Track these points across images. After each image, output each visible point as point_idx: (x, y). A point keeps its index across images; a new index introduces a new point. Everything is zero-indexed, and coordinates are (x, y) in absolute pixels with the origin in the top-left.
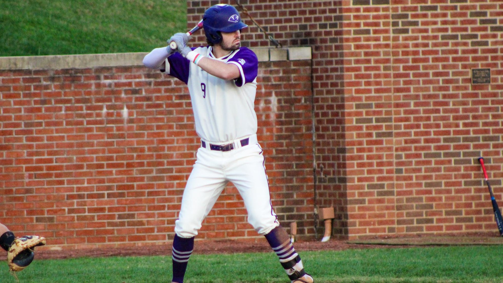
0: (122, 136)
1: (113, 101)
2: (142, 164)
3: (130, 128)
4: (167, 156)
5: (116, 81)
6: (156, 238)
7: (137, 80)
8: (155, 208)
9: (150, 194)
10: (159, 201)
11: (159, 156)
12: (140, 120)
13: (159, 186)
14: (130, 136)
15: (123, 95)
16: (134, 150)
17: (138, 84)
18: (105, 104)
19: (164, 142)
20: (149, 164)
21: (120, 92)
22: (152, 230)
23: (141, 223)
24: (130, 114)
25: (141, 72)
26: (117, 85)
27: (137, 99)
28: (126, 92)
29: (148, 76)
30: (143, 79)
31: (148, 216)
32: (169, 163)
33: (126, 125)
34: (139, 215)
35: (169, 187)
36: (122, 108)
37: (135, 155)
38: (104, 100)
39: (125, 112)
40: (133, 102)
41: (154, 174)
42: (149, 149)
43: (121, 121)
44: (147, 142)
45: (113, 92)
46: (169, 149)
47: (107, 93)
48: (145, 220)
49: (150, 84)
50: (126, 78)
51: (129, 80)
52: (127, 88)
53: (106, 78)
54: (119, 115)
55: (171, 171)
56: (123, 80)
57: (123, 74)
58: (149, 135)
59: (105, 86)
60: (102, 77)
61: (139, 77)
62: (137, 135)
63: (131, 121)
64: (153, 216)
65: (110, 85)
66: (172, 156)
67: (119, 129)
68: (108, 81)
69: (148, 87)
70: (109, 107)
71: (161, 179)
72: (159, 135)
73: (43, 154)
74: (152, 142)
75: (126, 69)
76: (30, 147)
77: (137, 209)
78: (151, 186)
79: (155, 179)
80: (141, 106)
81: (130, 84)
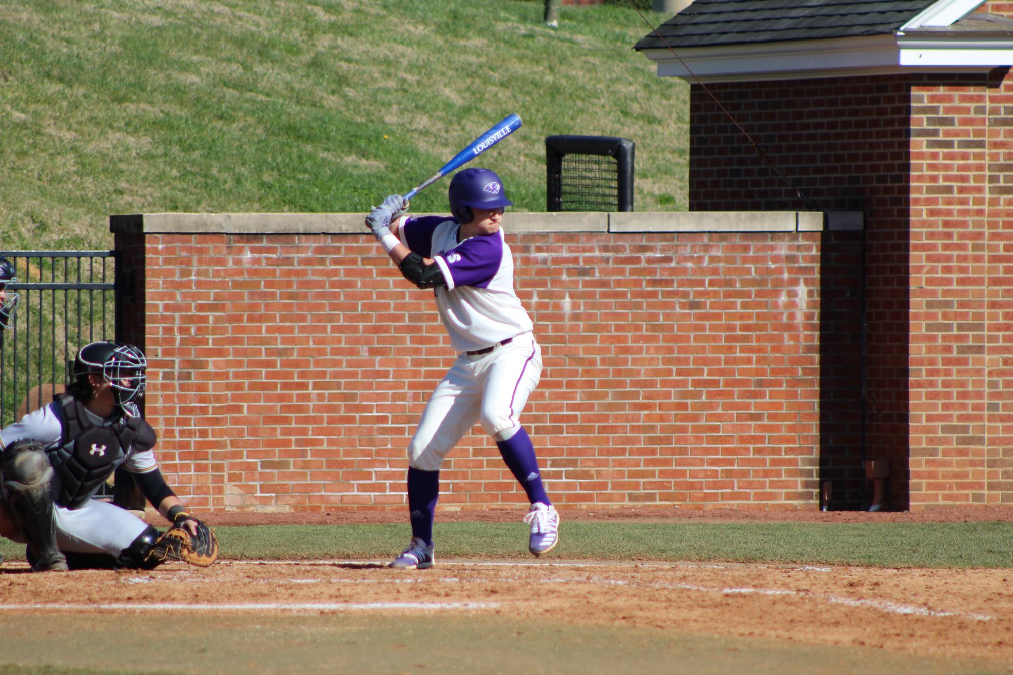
0: (561, 340)
1: (549, 285)
2: (591, 384)
3: (574, 328)
4: (630, 373)
5: (554, 254)
6: (610, 498)
7: (588, 254)
8: (609, 452)
9: (603, 430)
10: (615, 441)
11: (618, 373)
12: (590, 317)
13: (617, 418)
14: (574, 340)
15: (564, 277)
16: (580, 361)
17: (588, 260)
18: (535, 290)
19: (626, 350)
20: (602, 384)
21: (560, 272)
22: (604, 486)
23: (587, 475)
24: (575, 306)
25: (594, 243)
26: (556, 261)
27: (586, 284)
28: (570, 272)
29: (605, 249)
30: (597, 253)
31: (598, 463)
32: (635, 384)
33: (567, 322)
34: (583, 462)
35: (633, 421)
36: (563, 297)
37: (580, 369)
38: (535, 284)
39: (567, 302)
40: (581, 288)
41: (610, 400)
42: (603, 361)
43: (561, 317)
44: (601, 351)
45: (548, 272)
46: (634, 361)
47: (540, 272)
48: (593, 470)
49: (607, 260)
50: (570, 250)
51: (575, 254)
52: (571, 266)
53: (539, 249)
54: (558, 306)
55: (636, 395)
56: (565, 254)
57: (565, 245)
58: (603, 340)
59: (536, 261)
60: (533, 248)
61: (591, 249)
62: (585, 339)
63: (576, 317)
64: (605, 463)
65: (545, 261)
66: (638, 373)
67: (556, 329)
68: (542, 255)
69: (604, 265)
70: (542, 295)
71: (621, 407)
72: (618, 339)
73: (437, 363)
74: (607, 350)
75: (570, 237)
76: (417, 351)
77: (580, 452)
78: (606, 418)
79: (610, 407)
80: (591, 295)
81: (576, 260)
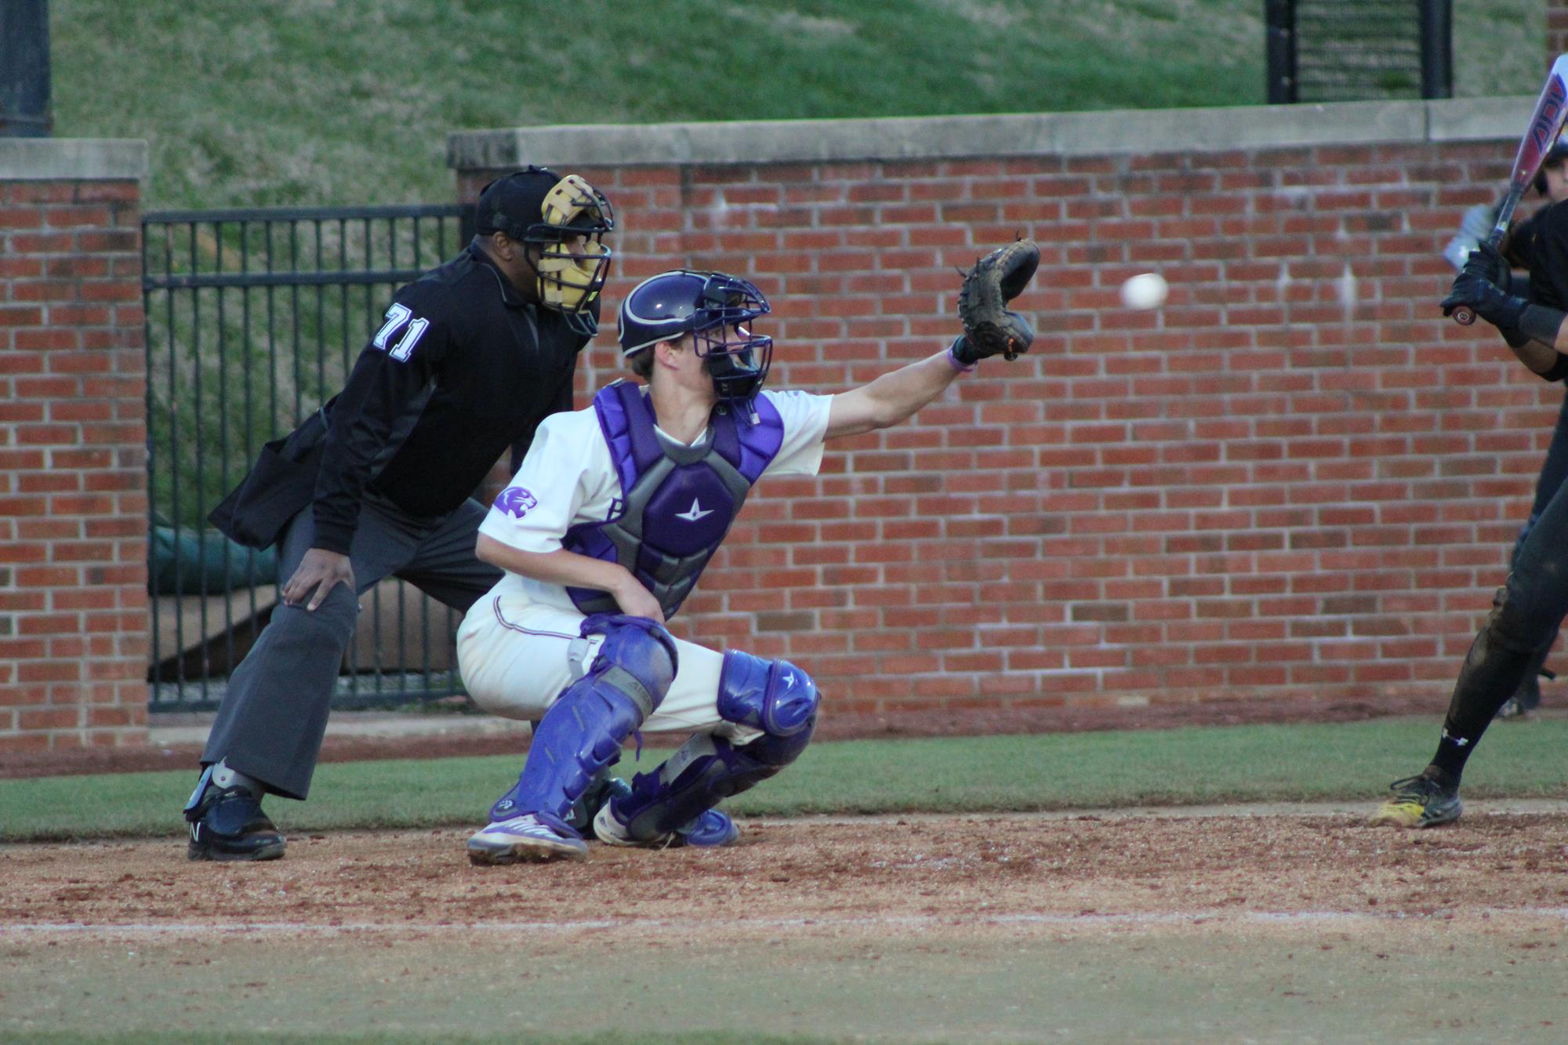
0: (1338, 359)
1: (1312, 250)
2: (1397, 446)
3: (1364, 336)
4: (1476, 422)
5: (1320, 189)
7: (1387, 187)
8: (1438, 581)
9: (1423, 537)
10: (1452, 558)
11: (1452, 422)
12: (1393, 312)
13: (1452, 513)
14: (1361, 359)
15: (1342, 234)
16: (1378, 402)
17: (1389, 199)
18: (1285, 262)
19: (1466, 377)
20: (1421, 446)
21: (1331, 225)
22: (1428, 648)
23: (1396, 628)
24: (1364, 291)
25: (1399, 164)
26: (1324, 202)
27: (1386, 246)
28: (1352, 224)
29: (1421, 175)
30: (1405, 185)
31: (1417, 604)
32: (1484, 444)
33: (1349, 325)
34: (1387, 601)
35: (1483, 516)
36: (1337, 273)
37: (1378, 416)
38: (1282, 250)
39: (1347, 286)
40: (1375, 255)
41: (1436, 477)
42: (1423, 401)
43: (1336, 314)
44: (1416, 380)
45: (1309, 225)
46: (1486, 399)
47: (1295, 226)
48: (1406, 617)
49: (1424, 198)
50: (1353, 179)
51: (1361, 188)
52: (1354, 211)
53: (1291, 180)
54: (1329, 293)
55: (1488, 466)
56: (1343, 188)
57: (1344, 170)
58: (1422, 357)
59: (1285, 204)
60: (1278, 174)
61: (1393, 177)
62: (1383, 358)
63: (1365, 313)
64: (1431, 604)
65: (1302, 204)
66: (1491, 422)
67: (1327, 337)
68: (1296, 191)
69: (1418, 209)
70: (1297, 271)
71: (1459, 490)
72: (1451, 356)
73: (1094, 413)
74: (1430, 378)
75: (1353, 154)
76: (1056, 391)
77: (1381, 583)
78: (1428, 513)
79: (1438, 490)
80: (1394, 269)
81: (1363, 200)
